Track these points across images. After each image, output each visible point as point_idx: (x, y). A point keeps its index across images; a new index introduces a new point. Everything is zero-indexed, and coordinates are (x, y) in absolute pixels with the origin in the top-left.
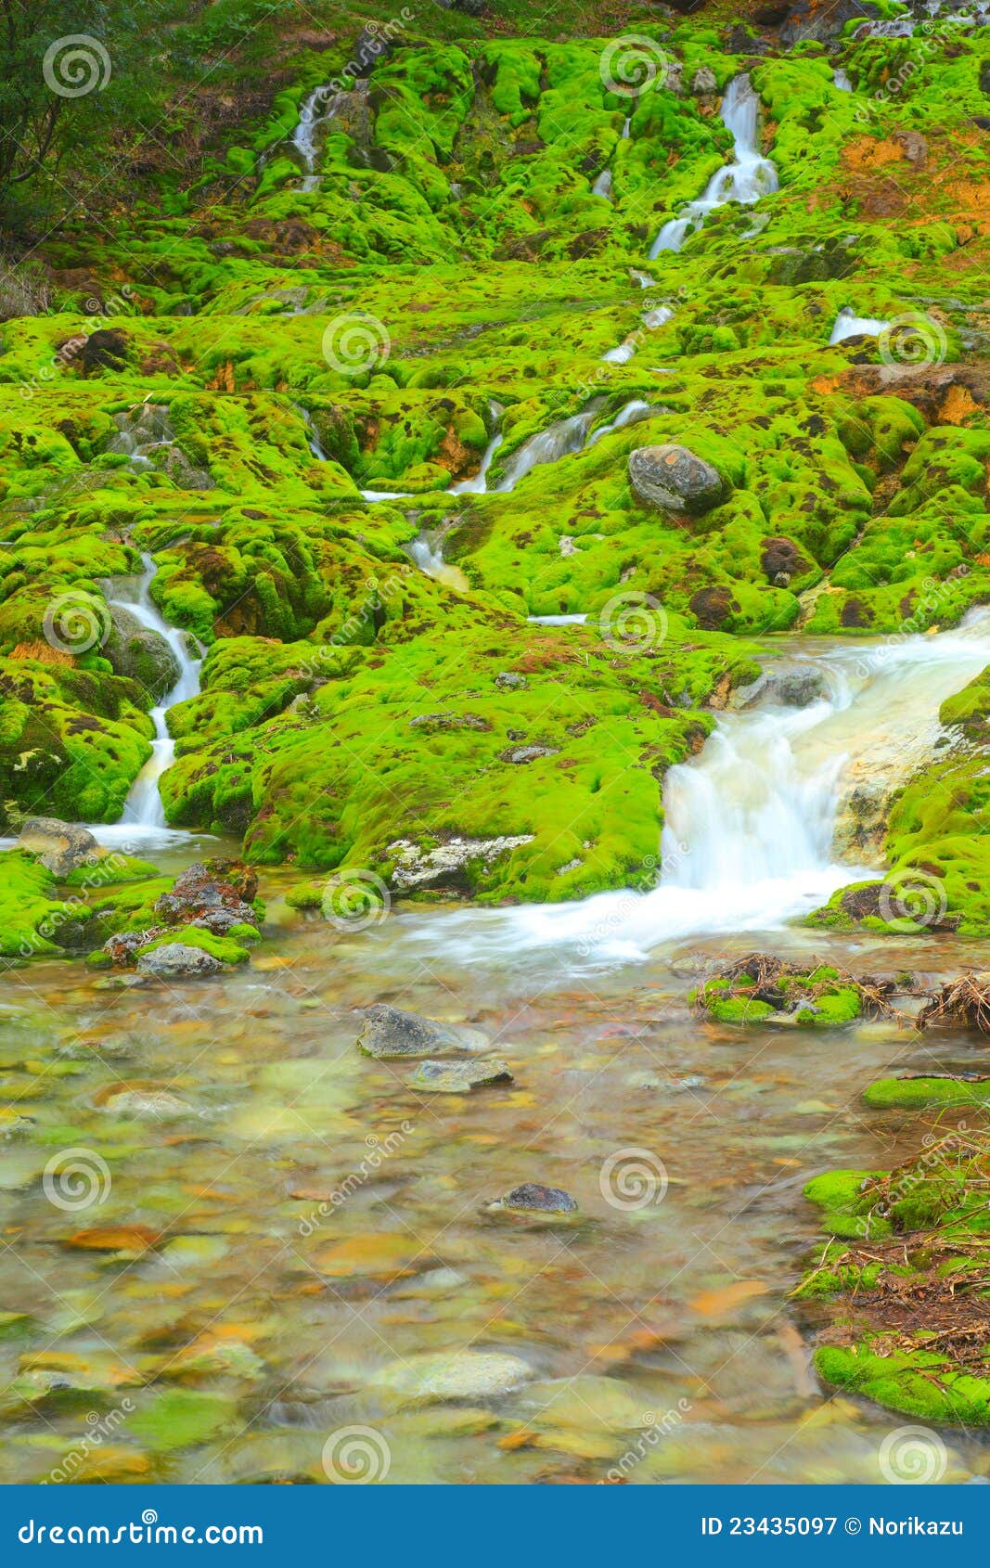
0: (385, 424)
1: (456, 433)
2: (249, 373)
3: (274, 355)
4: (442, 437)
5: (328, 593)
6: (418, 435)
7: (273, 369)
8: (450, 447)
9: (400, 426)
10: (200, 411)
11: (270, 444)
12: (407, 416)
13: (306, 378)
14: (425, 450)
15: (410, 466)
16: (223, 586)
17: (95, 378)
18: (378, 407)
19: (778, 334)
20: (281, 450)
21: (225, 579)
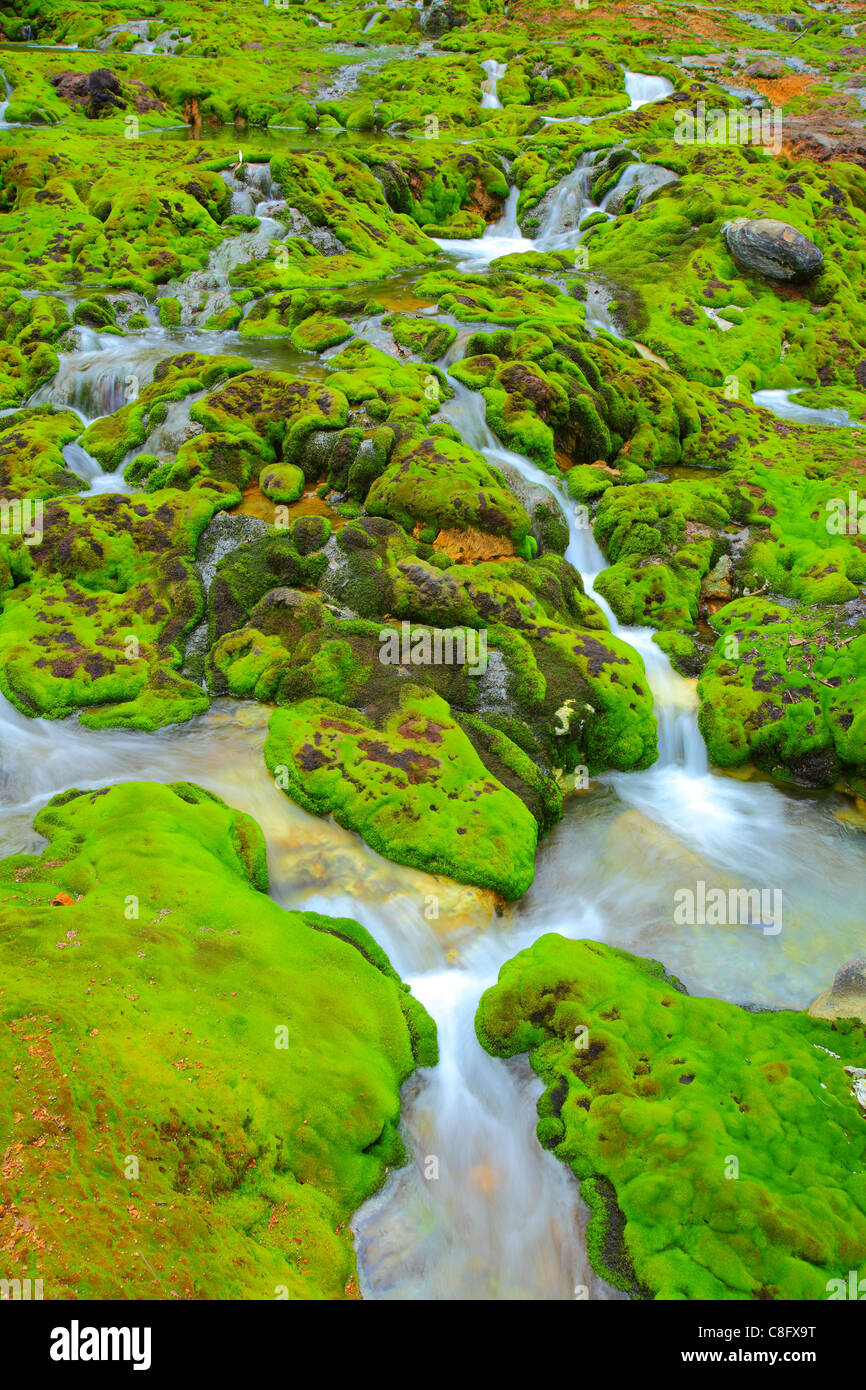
0: (427, 177)
1: (484, 185)
2: (213, 109)
3: (227, 94)
4: (471, 189)
5: (631, 407)
6: (455, 186)
7: (231, 106)
8: (479, 196)
9: (439, 178)
10: (296, 171)
11: (359, 201)
12: (443, 169)
13: (265, 116)
14: (460, 199)
15: (451, 214)
16: (554, 413)
17: (106, 116)
18: (416, 161)
19: (593, 86)
20: (371, 207)
21: (554, 406)
